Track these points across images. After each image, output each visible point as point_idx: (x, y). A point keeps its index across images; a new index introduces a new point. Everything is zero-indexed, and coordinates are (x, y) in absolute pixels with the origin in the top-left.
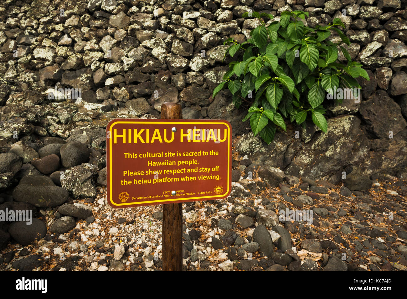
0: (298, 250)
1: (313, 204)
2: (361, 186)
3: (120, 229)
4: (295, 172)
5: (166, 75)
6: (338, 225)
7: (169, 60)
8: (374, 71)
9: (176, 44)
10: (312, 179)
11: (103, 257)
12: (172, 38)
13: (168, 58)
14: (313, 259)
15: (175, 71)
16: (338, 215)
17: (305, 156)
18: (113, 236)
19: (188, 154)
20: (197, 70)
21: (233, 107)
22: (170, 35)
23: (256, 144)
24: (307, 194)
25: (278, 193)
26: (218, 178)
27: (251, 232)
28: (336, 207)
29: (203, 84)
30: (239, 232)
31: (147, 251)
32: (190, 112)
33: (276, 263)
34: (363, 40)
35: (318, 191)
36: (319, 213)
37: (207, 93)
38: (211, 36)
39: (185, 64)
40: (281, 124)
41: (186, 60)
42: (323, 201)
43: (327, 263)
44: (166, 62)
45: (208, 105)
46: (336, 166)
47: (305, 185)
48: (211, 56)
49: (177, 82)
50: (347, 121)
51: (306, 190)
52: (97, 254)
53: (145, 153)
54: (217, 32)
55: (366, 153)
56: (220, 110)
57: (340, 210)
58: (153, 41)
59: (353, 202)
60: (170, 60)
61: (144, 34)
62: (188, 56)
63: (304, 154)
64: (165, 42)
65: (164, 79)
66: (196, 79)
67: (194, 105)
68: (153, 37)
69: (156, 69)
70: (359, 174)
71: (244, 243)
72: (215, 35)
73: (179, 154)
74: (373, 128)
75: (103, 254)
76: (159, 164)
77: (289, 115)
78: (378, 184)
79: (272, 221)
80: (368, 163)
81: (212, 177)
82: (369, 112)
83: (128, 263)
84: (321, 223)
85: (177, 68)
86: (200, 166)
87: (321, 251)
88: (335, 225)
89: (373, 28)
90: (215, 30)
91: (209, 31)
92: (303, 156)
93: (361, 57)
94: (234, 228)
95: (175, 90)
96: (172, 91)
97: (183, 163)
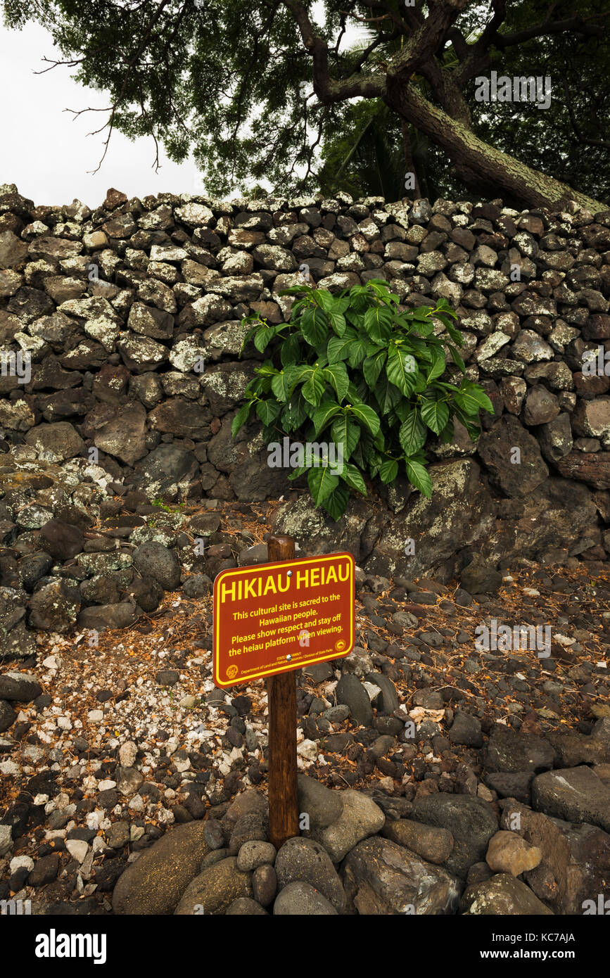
0: (410, 708)
1: (418, 627)
2: (486, 586)
3: (106, 711)
4: (381, 570)
5: (118, 375)
6: (460, 659)
7: (124, 344)
8: (498, 382)
9: (138, 312)
10: (409, 578)
11: (97, 765)
12: (128, 299)
13: (123, 342)
14: (434, 720)
15: (139, 368)
16: (457, 641)
17: (397, 537)
18: (98, 727)
19: (305, 604)
20: (186, 370)
21: (260, 444)
22: (125, 293)
23: (314, 523)
24: (406, 609)
25: (360, 613)
26: (339, 629)
27: (331, 687)
28: (453, 629)
29: (200, 398)
30: (311, 691)
31: (172, 743)
32: (173, 453)
33: (383, 734)
34: (481, 328)
35: (422, 600)
36: (430, 641)
37: (206, 416)
38: (213, 303)
39: (161, 356)
40: (358, 486)
41: (162, 348)
42: (431, 618)
43: (452, 724)
44: (118, 349)
45: (209, 438)
46: (445, 552)
47: (400, 591)
48: (213, 342)
49: (143, 391)
50: (461, 471)
51: (403, 600)
52: (83, 761)
53: (256, 609)
54: (223, 294)
55: (490, 525)
56: (235, 451)
57: (460, 633)
58: (87, 303)
59: (477, 615)
60: (127, 346)
61: (65, 286)
62: (165, 338)
63: (393, 533)
64: (112, 306)
65: (114, 384)
66: (184, 388)
67: (181, 438)
68: (87, 295)
69: (95, 364)
70: (482, 566)
71: (326, 708)
72: (221, 300)
73: (295, 605)
74: (499, 481)
75: (96, 761)
76: (272, 621)
77: (368, 465)
78: (509, 578)
79: (364, 665)
80: (493, 541)
81: (333, 629)
82: (494, 454)
83: (146, 770)
84: (434, 659)
85: (142, 362)
86: (318, 617)
87: (442, 706)
88: (455, 659)
89: (496, 307)
90: (220, 290)
91: (208, 290)
92: (393, 538)
93: (479, 358)
94: (303, 684)
95: (140, 408)
96: (133, 411)
97: (299, 616)
